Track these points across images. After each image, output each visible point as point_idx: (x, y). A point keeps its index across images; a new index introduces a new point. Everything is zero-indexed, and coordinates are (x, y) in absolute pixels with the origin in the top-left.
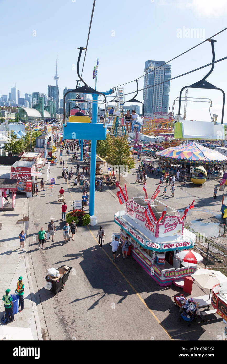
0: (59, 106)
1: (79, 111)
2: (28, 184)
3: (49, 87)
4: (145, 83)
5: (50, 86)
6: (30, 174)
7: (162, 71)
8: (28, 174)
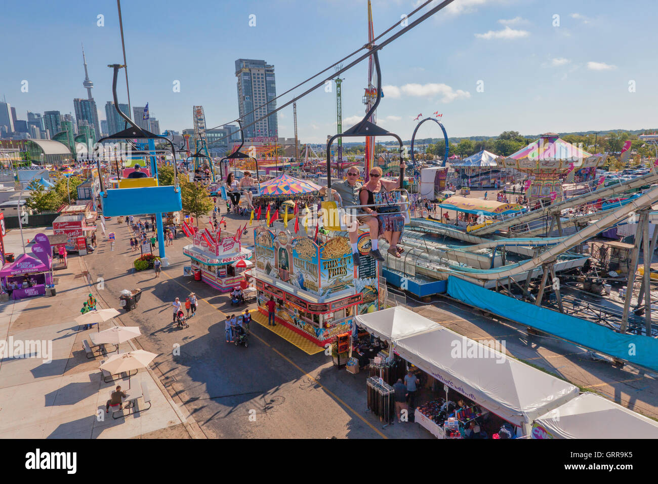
0: (101, 132)
1: (135, 171)
2: (79, 240)
3: (76, 101)
4: (238, 92)
5: (78, 99)
6: (80, 228)
7: (262, 74)
8: (78, 228)
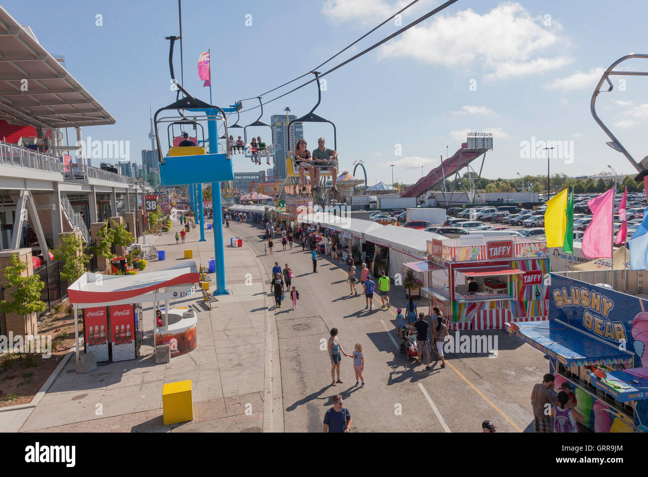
1: (184, 139)
3: (144, 152)
5: (145, 150)
